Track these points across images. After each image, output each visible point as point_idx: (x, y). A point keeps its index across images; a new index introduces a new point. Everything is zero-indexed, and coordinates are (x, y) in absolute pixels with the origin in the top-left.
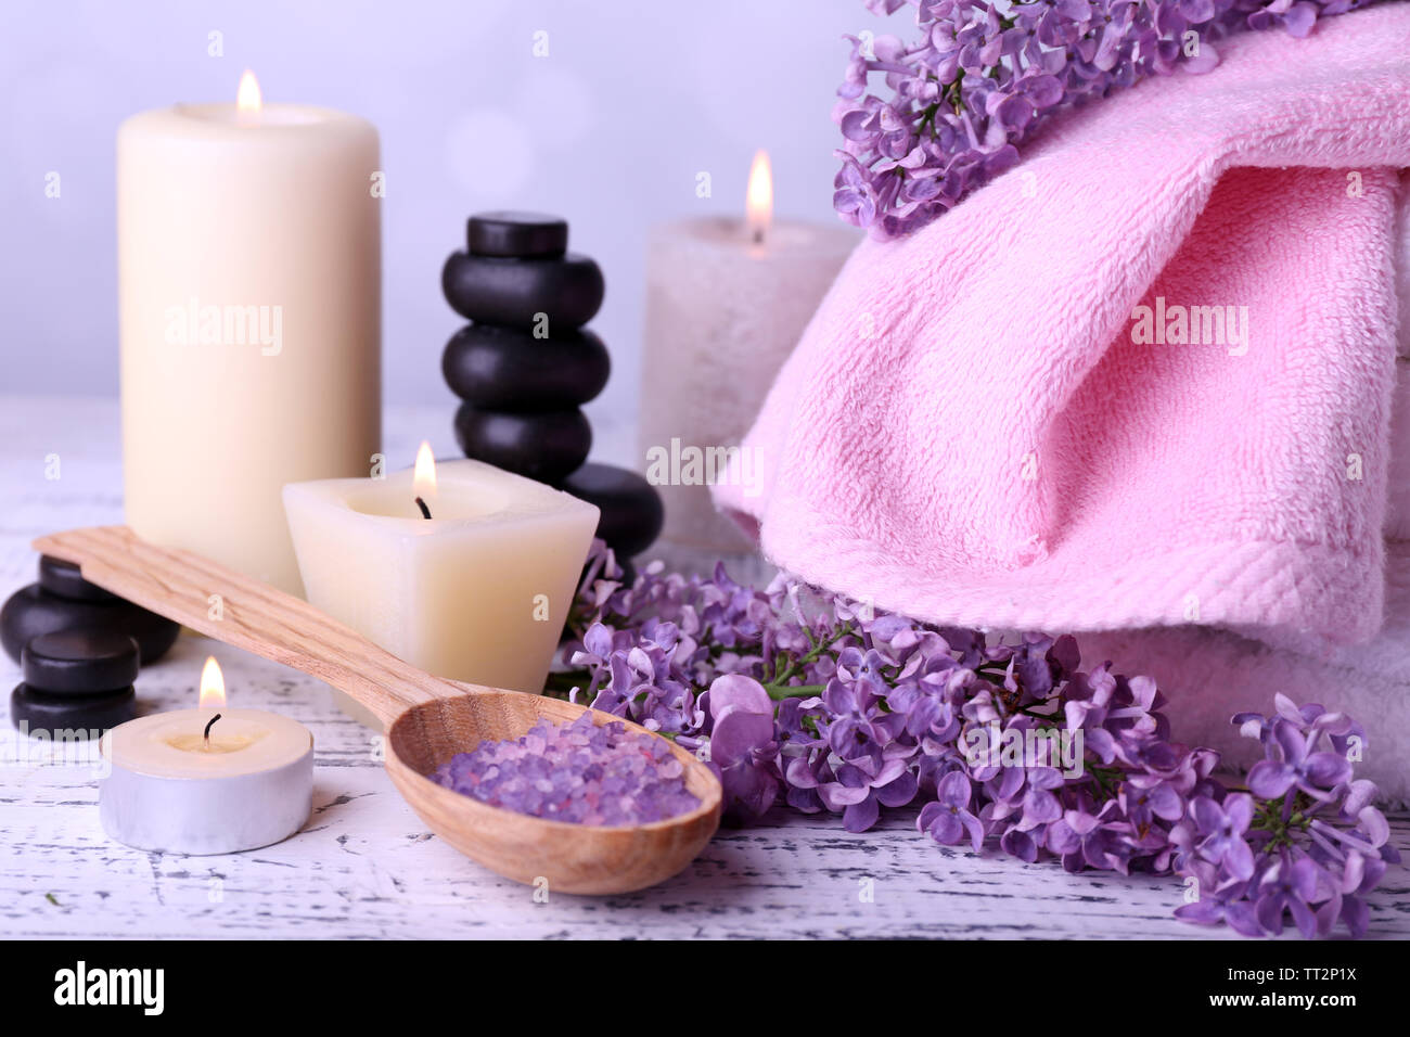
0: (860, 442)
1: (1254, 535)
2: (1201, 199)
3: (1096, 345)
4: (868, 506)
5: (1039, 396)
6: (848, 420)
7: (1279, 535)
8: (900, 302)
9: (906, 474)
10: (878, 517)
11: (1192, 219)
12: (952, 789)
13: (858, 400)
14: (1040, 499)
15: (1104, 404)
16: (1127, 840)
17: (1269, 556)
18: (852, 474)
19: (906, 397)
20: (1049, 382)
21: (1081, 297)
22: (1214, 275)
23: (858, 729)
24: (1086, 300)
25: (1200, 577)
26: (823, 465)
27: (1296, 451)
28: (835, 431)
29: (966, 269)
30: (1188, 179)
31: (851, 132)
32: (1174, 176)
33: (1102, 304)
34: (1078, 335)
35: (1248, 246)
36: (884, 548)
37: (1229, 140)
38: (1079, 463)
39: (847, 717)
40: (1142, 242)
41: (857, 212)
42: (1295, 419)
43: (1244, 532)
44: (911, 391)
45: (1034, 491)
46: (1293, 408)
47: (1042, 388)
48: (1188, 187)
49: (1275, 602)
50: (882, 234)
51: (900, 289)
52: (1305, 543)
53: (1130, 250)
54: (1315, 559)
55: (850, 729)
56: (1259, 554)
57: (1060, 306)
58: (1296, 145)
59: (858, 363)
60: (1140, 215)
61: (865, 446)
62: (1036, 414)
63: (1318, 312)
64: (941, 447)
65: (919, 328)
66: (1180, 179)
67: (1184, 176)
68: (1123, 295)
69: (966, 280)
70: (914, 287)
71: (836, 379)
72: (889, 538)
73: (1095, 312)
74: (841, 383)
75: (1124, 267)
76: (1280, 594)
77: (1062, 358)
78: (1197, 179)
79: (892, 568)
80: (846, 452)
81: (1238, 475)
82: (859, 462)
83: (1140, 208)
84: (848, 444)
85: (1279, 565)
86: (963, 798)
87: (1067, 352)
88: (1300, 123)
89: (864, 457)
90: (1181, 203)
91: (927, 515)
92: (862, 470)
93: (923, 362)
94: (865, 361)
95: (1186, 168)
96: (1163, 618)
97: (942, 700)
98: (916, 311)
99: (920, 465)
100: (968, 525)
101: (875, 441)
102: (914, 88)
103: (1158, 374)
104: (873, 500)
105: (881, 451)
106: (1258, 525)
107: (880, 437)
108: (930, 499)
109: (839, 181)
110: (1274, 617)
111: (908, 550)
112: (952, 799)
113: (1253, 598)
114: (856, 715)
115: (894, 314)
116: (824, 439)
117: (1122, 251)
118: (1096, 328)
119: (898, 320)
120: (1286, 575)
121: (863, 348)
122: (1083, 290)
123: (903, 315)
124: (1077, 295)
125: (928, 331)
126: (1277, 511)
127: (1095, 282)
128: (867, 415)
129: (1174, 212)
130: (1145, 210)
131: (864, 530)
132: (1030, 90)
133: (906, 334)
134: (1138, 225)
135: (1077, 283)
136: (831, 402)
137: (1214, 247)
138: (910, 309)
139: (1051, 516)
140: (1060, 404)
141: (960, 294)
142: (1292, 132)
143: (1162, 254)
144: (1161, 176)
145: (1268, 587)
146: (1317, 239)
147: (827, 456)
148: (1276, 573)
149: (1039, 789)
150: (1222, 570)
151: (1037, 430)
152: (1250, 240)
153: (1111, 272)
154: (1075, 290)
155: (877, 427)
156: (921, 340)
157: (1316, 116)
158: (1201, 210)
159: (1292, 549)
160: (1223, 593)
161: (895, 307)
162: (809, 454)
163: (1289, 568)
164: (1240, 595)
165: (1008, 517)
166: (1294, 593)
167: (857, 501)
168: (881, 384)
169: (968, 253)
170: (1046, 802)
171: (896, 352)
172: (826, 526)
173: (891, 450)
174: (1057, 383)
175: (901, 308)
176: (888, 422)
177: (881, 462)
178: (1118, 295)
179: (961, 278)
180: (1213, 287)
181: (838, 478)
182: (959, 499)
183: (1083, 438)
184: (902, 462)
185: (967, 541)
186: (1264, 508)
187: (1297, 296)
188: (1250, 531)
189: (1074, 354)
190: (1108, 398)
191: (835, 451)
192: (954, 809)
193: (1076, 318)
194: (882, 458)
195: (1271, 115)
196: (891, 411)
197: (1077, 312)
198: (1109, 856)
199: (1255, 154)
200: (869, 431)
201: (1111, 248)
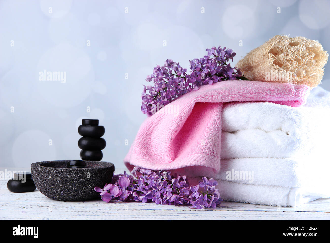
0: (144, 146)
1: (199, 153)
2: (192, 106)
3: (178, 129)
4: (146, 155)
5: (170, 136)
6: (143, 142)
7: (203, 153)
8: (151, 125)
9: (152, 151)
10: (147, 156)
11: (192, 110)
12: (157, 194)
13: (144, 140)
14: (171, 153)
15: (182, 140)
16: (182, 198)
17: (202, 156)
18: (143, 150)
19: (152, 139)
20: (172, 134)
21: (176, 121)
22: (197, 120)
23: (143, 187)
24: (176, 122)
25: (192, 159)
26: (139, 149)
27: (205, 141)
28: (141, 144)
29: (160, 120)
30: (190, 104)
31: (143, 99)
32: (188, 103)
33: (179, 122)
34: (175, 127)
35: (201, 115)
36: (148, 160)
37: (196, 98)
38: (178, 149)
39: (141, 185)
40: (184, 113)
41: (144, 111)
42: (206, 137)
43: (198, 153)
44: (152, 138)
45: (170, 152)
46: (205, 136)
47: (170, 135)
48: (190, 105)
49: (202, 162)
50: (148, 115)
51: (150, 123)
52: (207, 154)
53: (182, 114)
54: (208, 156)
55: (142, 187)
56: (200, 156)
57: (173, 123)
58: (205, 99)
59: (144, 134)
60: (183, 109)
61: (145, 146)
62: (170, 139)
63: (210, 123)
64: (157, 146)
65: (153, 129)
66: (189, 104)
67: (189, 103)
68: (182, 121)
69: (160, 121)
70: (153, 122)
71: (141, 136)
72: (149, 159)
73: (178, 124)
74: (142, 137)
75: (182, 117)
76: (203, 161)
77: (173, 131)
78: (191, 104)
79: (149, 163)
80: (142, 147)
81: (198, 145)
82: (144, 148)
83: (184, 108)
84: (142, 146)
85: (203, 157)
86: (159, 196)
87: (174, 130)
88: (206, 96)
89: (145, 148)
90: (189, 107)
91: (155, 157)
92: (145, 150)
93: (154, 134)
94: (145, 134)
95: (190, 102)
96: (187, 165)
97: (154, 181)
98: (153, 126)
99: (154, 149)
100: (161, 158)
101: (147, 146)
102: (153, 93)
103: (189, 135)
104: (146, 154)
105: (148, 147)
106: (200, 152)
107: (148, 145)
108: (155, 154)
109: (142, 107)
110: (202, 165)
111: (151, 161)
112: (157, 196)
113: (199, 162)
114: (142, 185)
115: (150, 126)
116: (139, 145)
117: (181, 114)
118: (178, 126)
119: (150, 128)
120: (204, 159)
121: (145, 132)
122: (176, 120)
123: (151, 127)
124: (175, 121)
125: (155, 129)
126: (202, 150)
127: (177, 119)
128: (146, 142)
129: (188, 108)
130: (184, 109)
131: (145, 158)
132: (170, 92)
133: (151, 130)
134: (183, 111)
135: (175, 119)
136: (140, 140)
137: (197, 116)
138: (152, 126)
139: (173, 156)
140: (173, 138)
141: (159, 123)
142: (205, 97)
143: (187, 115)
144: (187, 103)
145: (201, 160)
146: (211, 113)
147: (139, 147)
148: (202, 158)
149: (169, 192)
150: (195, 158)
151: (170, 142)
152: (202, 114)
153: (180, 118)
154: (175, 120)
155: (147, 143)
156: (154, 130)
157: (208, 95)
158: (193, 108)
159: (205, 155)
160: (195, 161)
161: (149, 126)
162: (137, 147)
163: (204, 157)
164: (197, 161)
165: (167, 156)
166: (205, 161)
167: (144, 154)
168: (148, 137)
169: (160, 117)
170: (170, 194)
171: (150, 132)
172: (139, 157)
173: (149, 147)
174: (173, 134)
175: (151, 126)
176: (149, 143)
177: (148, 149)
178: (181, 121)
179: (159, 121)
180: (197, 121)
181: (141, 150)
182: (160, 154)
183: (179, 145)
184: (151, 149)
185: (161, 160)
186: (201, 149)
187: (207, 121)
188: (199, 152)
189: (175, 130)
190: (182, 139)
191: (141, 147)
192: (158, 198)
193: (175, 125)
194: (148, 148)
195: (202, 95)
196: (149, 141)
197: (175, 124)
198: (179, 201)
199: (200, 100)
200: (146, 144)
201: (180, 114)
